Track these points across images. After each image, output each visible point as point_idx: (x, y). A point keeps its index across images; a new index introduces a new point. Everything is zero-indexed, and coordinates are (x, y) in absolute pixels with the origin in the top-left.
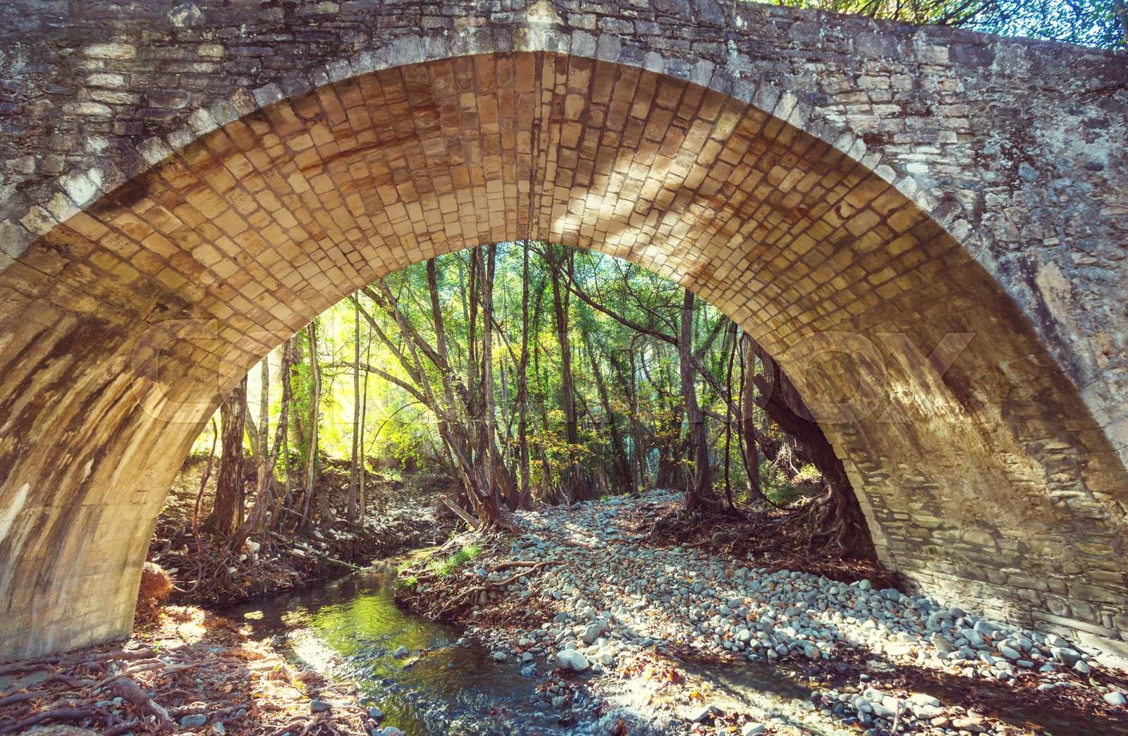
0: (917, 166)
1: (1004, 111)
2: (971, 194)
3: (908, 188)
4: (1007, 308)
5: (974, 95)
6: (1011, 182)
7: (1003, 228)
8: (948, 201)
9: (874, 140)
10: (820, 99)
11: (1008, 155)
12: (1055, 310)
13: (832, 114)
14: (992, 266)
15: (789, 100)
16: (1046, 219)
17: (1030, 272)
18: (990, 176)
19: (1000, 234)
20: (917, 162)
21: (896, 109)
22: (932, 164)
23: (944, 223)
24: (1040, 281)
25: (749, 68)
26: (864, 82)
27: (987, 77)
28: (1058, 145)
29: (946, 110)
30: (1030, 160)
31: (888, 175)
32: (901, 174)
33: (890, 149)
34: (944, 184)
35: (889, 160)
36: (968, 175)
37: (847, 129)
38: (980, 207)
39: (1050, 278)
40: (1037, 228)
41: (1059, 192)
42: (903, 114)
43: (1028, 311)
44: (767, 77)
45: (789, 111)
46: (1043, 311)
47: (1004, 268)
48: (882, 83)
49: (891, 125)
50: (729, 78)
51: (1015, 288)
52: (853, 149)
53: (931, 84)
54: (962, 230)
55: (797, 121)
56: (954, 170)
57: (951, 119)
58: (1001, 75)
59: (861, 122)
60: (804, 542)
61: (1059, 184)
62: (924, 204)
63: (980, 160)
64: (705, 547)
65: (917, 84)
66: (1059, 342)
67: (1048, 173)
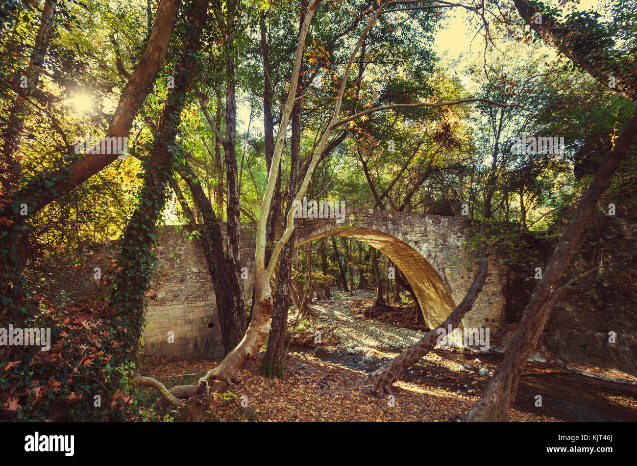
0: (424, 248)
1: (442, 234)
2: (434, 253)
3: (422, 253)
4: (439, 277)
5: (437, 231)
6: (442, 250)
7: (439, 261)
8: (430, 255)
9: (416, 243)
10: (406, 234)
11: (442, 245)
12: (448, 278)
13: (408, 237)
14: (437, 269)
15: (400, 234)
16: (448, 259)
17: (444, 270)
18: (438, 249)
19: (439, 262)
20: (424, 247)
21: (421, 235)
22: (427, 247)
23: (428, 260)
24: (446, 272)
25: (392, 227)
26: (415, 229)
27: (439, 226)
28: (452, 242)
29: (431, 234)
30: (446, 245)
31: (418, 250)
32: (421, 250)
33: (419, 244)
34: (429, 252)
35: (419, 247)
36: (434, 250)
37: (411, 240)
38: (436, 256)
39: (448, 271)
40: (446, 260)
41: (451, 252)
42: (422, 236)
43: (443, 278)
44: (396, 229)
45: (400, 237)
46: (445, 278)
47: (439, 270)
48: (418, 229)
49: (420, 239)
50: (388, 230)
51: (441, 273)
52: (412, 245)
53: (428, 229)
54: (431, 262)
55: (401, 239)
56: (431, 249)
57: (431, 236)
58: (442, 226)
59: (414, 239)
60: (408, 319)
61: (451, 250)
62: (425, 257)
63: (436, 246)
64: (381, 320)
65: (425, 229)
66: (448, 284)
67: (449, 248)
